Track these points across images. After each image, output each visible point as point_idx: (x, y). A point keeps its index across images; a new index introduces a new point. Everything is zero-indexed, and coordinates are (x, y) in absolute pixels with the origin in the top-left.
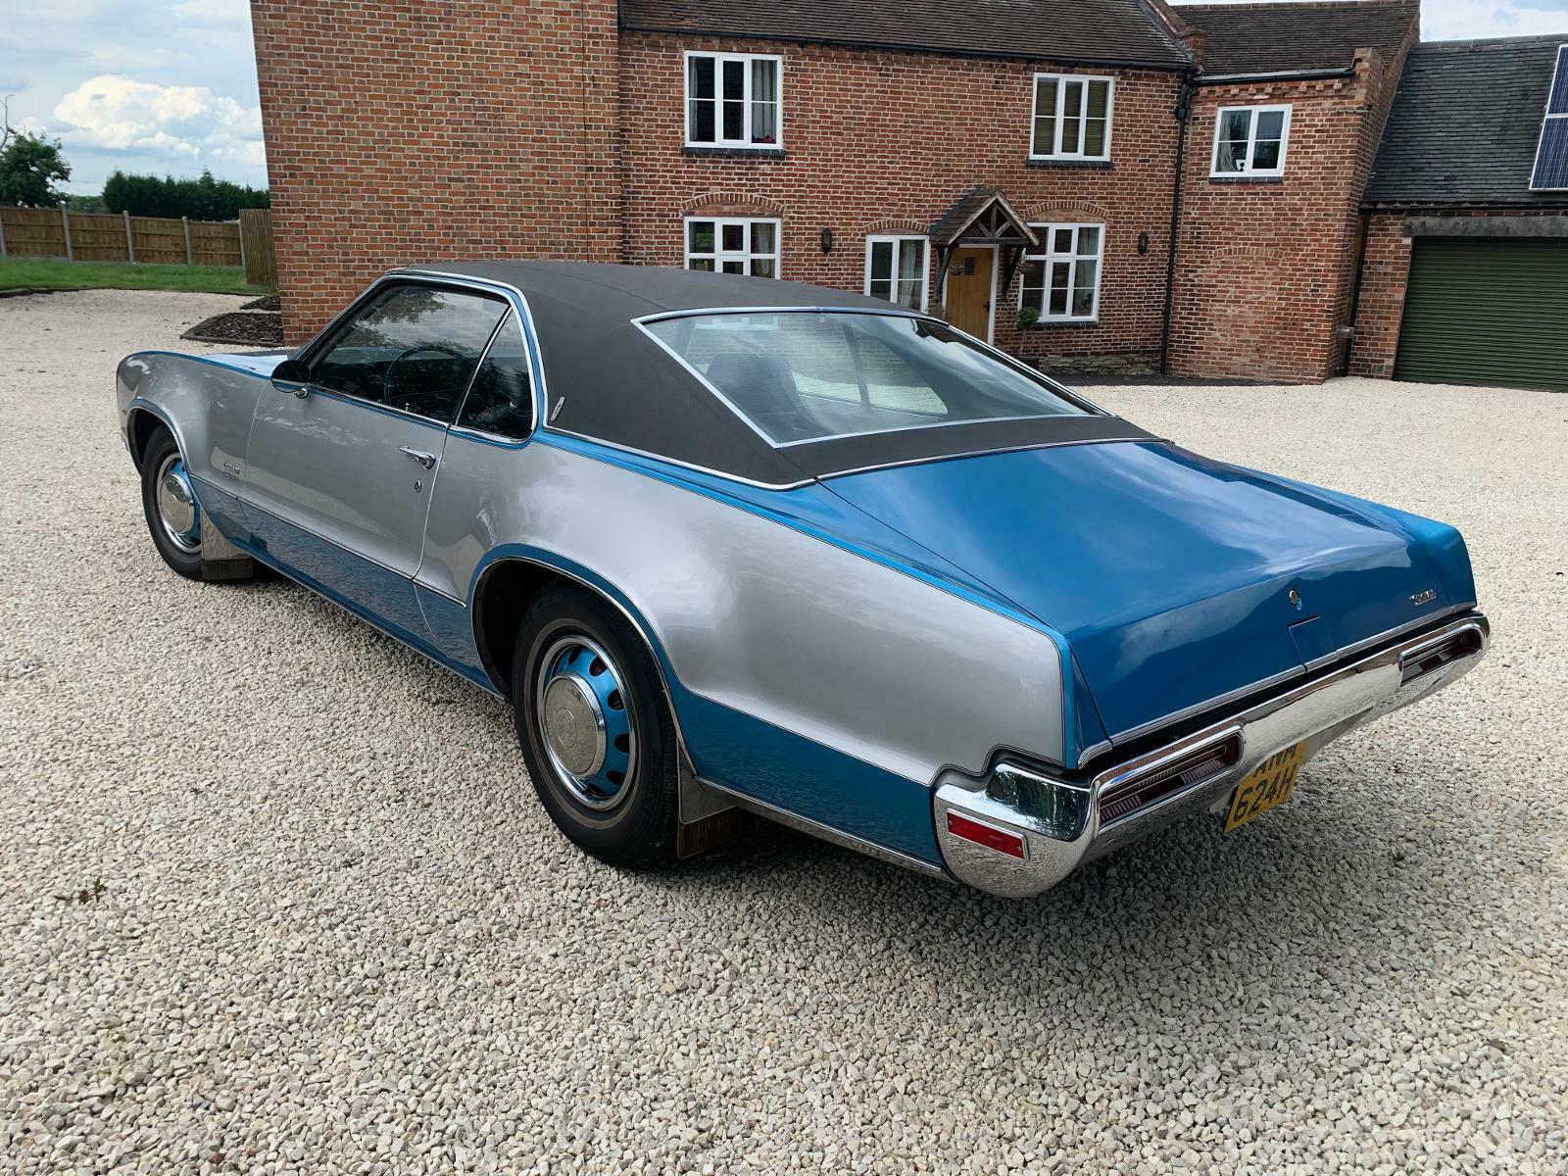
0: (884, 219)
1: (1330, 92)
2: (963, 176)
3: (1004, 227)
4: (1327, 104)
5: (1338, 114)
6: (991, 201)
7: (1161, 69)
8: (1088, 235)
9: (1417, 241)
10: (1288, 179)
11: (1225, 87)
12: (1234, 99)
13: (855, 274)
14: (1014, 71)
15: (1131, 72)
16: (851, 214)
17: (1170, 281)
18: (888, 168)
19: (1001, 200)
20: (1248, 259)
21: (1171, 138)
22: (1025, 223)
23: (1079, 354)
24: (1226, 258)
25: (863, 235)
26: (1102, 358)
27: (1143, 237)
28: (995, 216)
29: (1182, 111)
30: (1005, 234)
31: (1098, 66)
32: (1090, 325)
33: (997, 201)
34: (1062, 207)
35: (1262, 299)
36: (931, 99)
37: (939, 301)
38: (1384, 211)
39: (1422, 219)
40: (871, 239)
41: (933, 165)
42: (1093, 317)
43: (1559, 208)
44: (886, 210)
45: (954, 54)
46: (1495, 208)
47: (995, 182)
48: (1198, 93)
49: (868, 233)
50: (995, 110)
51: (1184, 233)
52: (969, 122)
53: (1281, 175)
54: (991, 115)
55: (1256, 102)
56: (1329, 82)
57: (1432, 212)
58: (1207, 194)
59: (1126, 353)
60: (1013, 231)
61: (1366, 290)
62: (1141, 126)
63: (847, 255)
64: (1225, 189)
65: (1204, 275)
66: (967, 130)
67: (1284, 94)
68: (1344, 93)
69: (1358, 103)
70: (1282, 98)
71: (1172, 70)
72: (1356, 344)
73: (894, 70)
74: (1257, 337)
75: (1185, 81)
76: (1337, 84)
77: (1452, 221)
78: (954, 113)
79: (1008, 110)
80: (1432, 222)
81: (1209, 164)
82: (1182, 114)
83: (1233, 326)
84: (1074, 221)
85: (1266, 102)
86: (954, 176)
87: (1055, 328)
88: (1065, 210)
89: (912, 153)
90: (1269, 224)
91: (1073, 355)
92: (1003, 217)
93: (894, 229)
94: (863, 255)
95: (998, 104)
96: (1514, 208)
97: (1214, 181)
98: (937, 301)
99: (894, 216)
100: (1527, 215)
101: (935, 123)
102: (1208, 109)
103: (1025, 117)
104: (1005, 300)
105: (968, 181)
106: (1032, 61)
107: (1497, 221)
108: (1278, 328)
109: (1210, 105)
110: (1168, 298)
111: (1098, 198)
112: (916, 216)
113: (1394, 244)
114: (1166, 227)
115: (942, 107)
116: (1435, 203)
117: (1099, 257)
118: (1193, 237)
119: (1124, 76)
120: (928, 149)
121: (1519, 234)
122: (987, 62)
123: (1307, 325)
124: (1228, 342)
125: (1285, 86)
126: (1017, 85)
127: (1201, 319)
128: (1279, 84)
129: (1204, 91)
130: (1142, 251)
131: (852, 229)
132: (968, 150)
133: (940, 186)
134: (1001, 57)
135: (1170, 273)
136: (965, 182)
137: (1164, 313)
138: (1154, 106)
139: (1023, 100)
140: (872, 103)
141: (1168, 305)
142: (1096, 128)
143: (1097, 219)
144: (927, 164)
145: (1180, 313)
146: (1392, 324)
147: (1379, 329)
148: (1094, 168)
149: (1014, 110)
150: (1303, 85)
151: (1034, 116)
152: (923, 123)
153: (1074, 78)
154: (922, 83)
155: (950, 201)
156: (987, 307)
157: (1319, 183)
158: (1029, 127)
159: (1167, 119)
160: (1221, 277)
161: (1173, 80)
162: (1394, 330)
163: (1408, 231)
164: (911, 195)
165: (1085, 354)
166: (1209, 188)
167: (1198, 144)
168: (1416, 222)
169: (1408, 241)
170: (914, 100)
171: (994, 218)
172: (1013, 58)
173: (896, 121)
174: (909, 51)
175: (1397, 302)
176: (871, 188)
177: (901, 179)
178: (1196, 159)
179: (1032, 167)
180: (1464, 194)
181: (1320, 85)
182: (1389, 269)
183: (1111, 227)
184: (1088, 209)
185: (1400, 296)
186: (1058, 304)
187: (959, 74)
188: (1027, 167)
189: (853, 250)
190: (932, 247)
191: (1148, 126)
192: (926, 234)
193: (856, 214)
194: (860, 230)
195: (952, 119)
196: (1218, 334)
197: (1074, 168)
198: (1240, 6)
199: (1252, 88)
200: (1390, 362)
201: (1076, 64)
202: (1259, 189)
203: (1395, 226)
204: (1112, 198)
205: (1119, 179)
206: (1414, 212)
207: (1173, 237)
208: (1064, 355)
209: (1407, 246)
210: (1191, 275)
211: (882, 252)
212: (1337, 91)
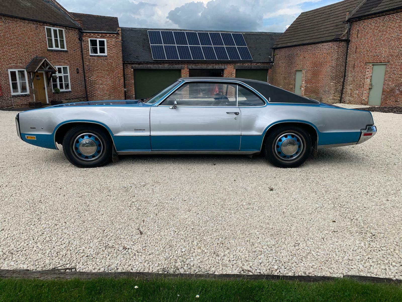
0: (12, 65)
1: (114, 37)
2: (32, 53)
3: (48, 67)
4: (114, 39)
5: (117, 42)
6: (44, 60)
7: (74, 28)
8: (65, 69)
9: (134, 69)
10: (108, 56)
11: (90, 34)
12: (92, 37)
13: (7, 81)
14: (40, 25)
15: (68, 28)
16: (2, 63)
17: (85, 80)
18: (11, 50)
19: (47, 60)
20: (103, 74)
21: (79, 45)
22: (53, 66)
23: (69, 99)
24: (98, 74)
25: (7, 69)
26: (74, 100)
27: (77, 69)
28: (45, 64)
29: (81, 39)
30: (49, 69)
31: (60, 26)
32: (70, 92)
33: (45, 60)
34: (58, 62)
35: (108, 83)
36: (19, 31)
37: (32, 87)
38: (127, 63)
39: (135, 65)
40: (9, 70)
41: (23, 49)
42: (70, 90)
43: (159, 63)
44: (12, 62)
45: (24, 19)
46: (148, 63)
47: (40, 55)
48: (83, 35)
49: (8, 69)
50: (37, 35)
51: (86, 68)
52: (31, 38)
53: (107, 55)
54: (36, 37)
55: (98, 38)
56: (113, 35)
57: (135, 64)
58: (90, 59)
59: (79, 98)
60: (51, 68)
61: (126, 81)
62: (72, 42)
63: (3, 75)
64: (94, 58)
65: (93, 78)
66: (31, 40)
67: (104, 36)
68: (117, 37)
69: (120, 40)
70: (104, 37)
71: (76, 29)
72: (127, 92)
73: (7, 22)
74: (108, 92)
75: (80, 31)
76: (115, 35)
77: (140, 65)
78: (26, 35)
79: (40, 36)
80: (137, 66)
81: (89, 52)
82: (80, 39)
83: (102, 90)
84: (61, 65)
85: (100, 38)
86: (30, 53)
87: (62, 93)
88: (59, 62)
89: (17, 46)
90: (106, 66)
91: (67, 99)
92: (47, 64)
93: (16, 67)
94: (8, 75)
95: (37, 34)
96: (151, 63)
97: (91, 56)
98: (31, 87)
99: (15, 64)
100: (153, 64)
101: (22, 38)
102: (86, 39)
103: (45, 38)
104: (49, 86)
105: (34, 54)
106: (45, 23)
107: (149, 66)
108: (113, 90)
109: (86, 38)
110: (85, 84)
111: (66, 60)
112: (21, 64)
113: (130, 71)
114: (82, 67)
115: (23, 33)
116: (136, 62)
117: (68, 74)
118: (88, 69)
119: (66, 29)
120: (21, 45)
121: (153, 68)
122: (33, 22)
123: (119, 89)
124: (102, 94)
125: (104, 35)
126: (42, 29)
127: (94, 89)
128: (103, 34)
129: (85, 34)
130: (78, 73)
131: (3, 67)
132: (32, 46)
133: (26, 55)
134: (36, 21)
135: (85, 78)
136: (33, 54)
137: (85, 88)
138: (74, 37)
139: (43, 33)
140: (3, 31)
141: (85, 86)
142: (62, 41)
143: (67, 65)
144: (22, 49)
145: (89, 88)
146: (133, 88)
147: (130, 89)
148: (64, 52)
149: (42, 36)
150: (108, 35)
151: (47, 38)
152: (18, 37)
153: (55, 28)
154: (16, 26)
155: (30, 60)
156: (44, 88)
157: (115, 57)
158: (46, 40)
159: (78, 41)
160: (97, 79)
161: (77, 31)
162: (134, 89)
163: (132, 68)
164: (19, 58)
165: (70, 99)
166: (90, 58)
167: (85, 47)
168: (134, 66)
169: (132, 70)
170: (15, 31)
171: (45, 65)
172: (40, 22)
173: (11, 36)
174: (12, 17)
175: (133, 83)
176: (7, 56)
177: (15, 53)
178: (85, 50)
179: (49, 51)
180: (141, 60)
181: (112, 35)
182: (130, 76)
183: (70, 67)
184: (64, 62)
185: (133, 82)
186: (61, 87)
187: (26, 25)
188: (48, 51)
189: (5, 73)
190: (27, 72)
191: (74, 42)
192: (25, 69)
193: (4, 63)
194: (6, 68)
195: (26, 37)
196: (99, 92)
197: (59, 52)
198: (80, 14)
199: (96, 35)
200: (134, 96)
201: (55, 25)
202: (102, 58)
203: (130, 66)
204: (69, 60)
205: (70, 55)
206: (133, 64)
207: (84, 69)
208: (66, 100)
209: (132, 71)
210: (90, 78)
211: (13, 74)
212: (115, 37)
